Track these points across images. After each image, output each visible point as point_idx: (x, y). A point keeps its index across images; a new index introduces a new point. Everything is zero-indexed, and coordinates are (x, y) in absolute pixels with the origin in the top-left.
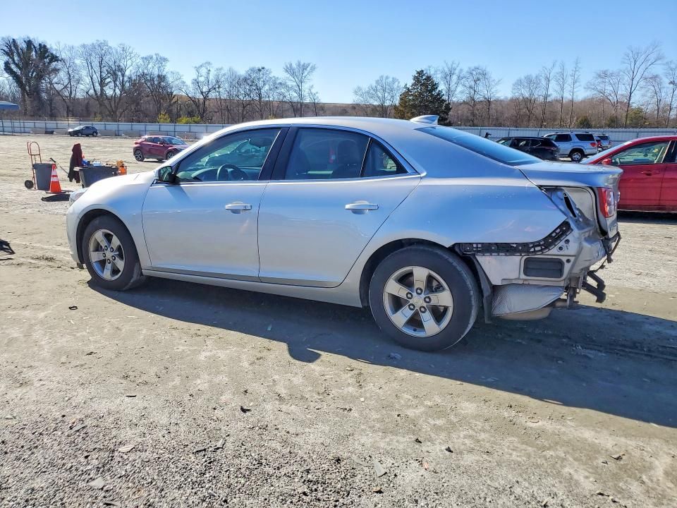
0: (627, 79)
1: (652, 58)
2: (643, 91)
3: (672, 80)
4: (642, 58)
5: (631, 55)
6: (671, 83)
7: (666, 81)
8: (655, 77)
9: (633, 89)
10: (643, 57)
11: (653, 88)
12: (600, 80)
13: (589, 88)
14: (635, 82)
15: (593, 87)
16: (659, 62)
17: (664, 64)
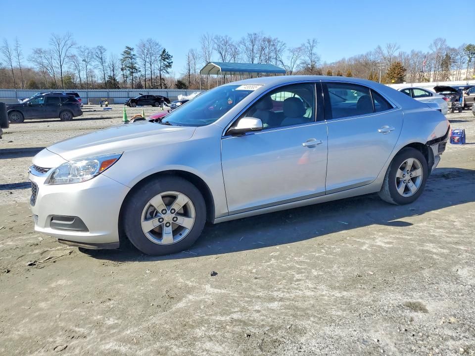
0: (56, 56)
1: (69, 43)
2: (68, 65)
3: (84, 59)
4: (62, 44)
5: (55, 40)
6: (83, 61)
7: (80, 59)
8: (73, 56)
9: (62, 63)
10: (64, 41)
11: (73, 63)
12: (37, 55)
13: (31, 60)
14: (62, 59)
15: (34, 60)
16: (74, 46)
17: (76, 48)
